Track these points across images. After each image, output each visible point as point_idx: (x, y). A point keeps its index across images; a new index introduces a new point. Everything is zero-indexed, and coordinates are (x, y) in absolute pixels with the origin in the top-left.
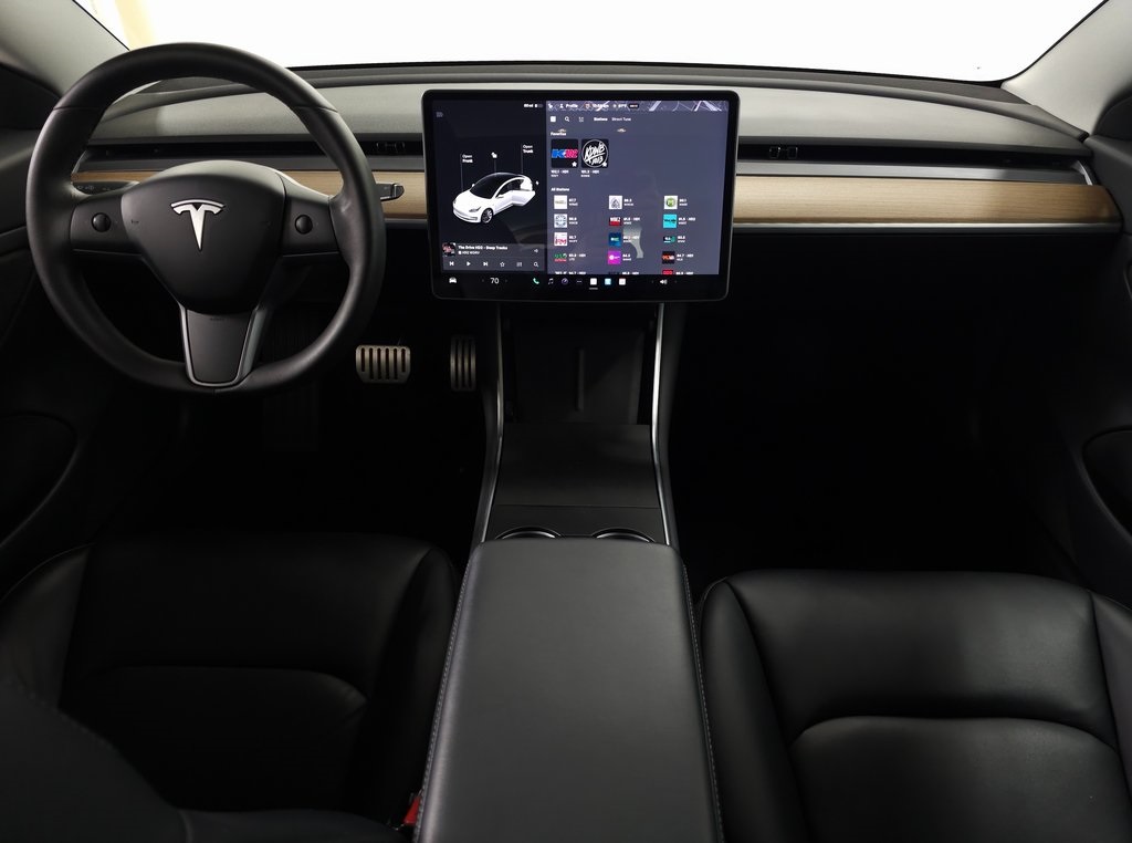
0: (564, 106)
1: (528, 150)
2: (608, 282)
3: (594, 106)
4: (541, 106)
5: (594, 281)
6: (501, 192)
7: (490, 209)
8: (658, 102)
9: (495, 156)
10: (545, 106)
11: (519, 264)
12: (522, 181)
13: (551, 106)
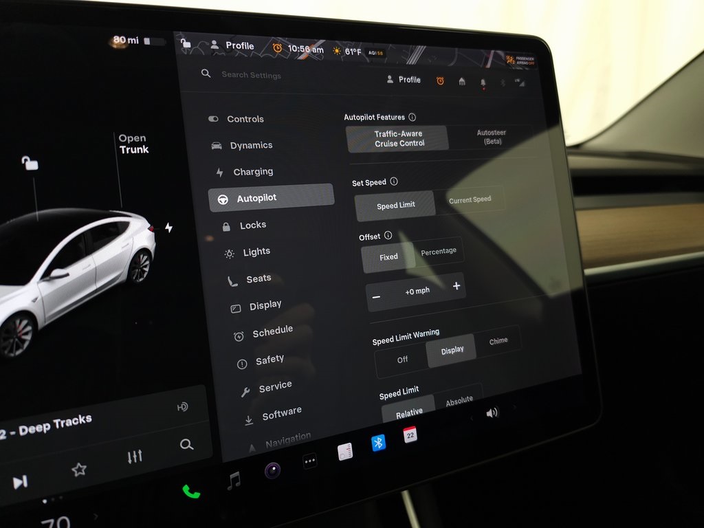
0: (221, 45)
1: (134, 147)
2: (379, 442)
3: (293, 48)
4: (161, 42)
5: (345, 451)
6: (57, 264)
7: (24, 314)
8: (420, 49)
9: (32, 165)
10: (173, 45)
11: (135, 457)
12: (125, 226)
13: (187, 45)
